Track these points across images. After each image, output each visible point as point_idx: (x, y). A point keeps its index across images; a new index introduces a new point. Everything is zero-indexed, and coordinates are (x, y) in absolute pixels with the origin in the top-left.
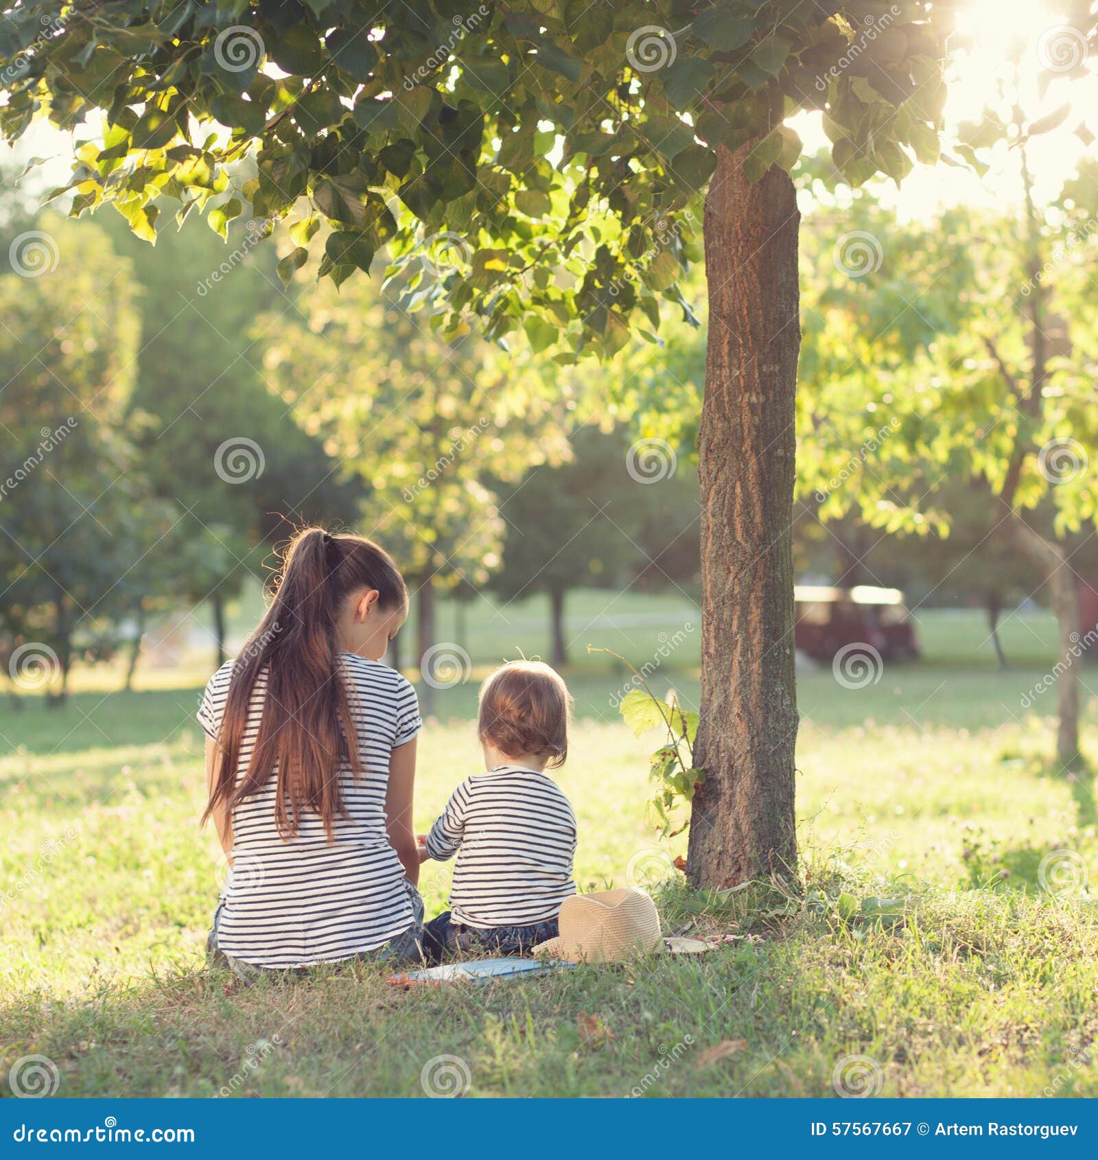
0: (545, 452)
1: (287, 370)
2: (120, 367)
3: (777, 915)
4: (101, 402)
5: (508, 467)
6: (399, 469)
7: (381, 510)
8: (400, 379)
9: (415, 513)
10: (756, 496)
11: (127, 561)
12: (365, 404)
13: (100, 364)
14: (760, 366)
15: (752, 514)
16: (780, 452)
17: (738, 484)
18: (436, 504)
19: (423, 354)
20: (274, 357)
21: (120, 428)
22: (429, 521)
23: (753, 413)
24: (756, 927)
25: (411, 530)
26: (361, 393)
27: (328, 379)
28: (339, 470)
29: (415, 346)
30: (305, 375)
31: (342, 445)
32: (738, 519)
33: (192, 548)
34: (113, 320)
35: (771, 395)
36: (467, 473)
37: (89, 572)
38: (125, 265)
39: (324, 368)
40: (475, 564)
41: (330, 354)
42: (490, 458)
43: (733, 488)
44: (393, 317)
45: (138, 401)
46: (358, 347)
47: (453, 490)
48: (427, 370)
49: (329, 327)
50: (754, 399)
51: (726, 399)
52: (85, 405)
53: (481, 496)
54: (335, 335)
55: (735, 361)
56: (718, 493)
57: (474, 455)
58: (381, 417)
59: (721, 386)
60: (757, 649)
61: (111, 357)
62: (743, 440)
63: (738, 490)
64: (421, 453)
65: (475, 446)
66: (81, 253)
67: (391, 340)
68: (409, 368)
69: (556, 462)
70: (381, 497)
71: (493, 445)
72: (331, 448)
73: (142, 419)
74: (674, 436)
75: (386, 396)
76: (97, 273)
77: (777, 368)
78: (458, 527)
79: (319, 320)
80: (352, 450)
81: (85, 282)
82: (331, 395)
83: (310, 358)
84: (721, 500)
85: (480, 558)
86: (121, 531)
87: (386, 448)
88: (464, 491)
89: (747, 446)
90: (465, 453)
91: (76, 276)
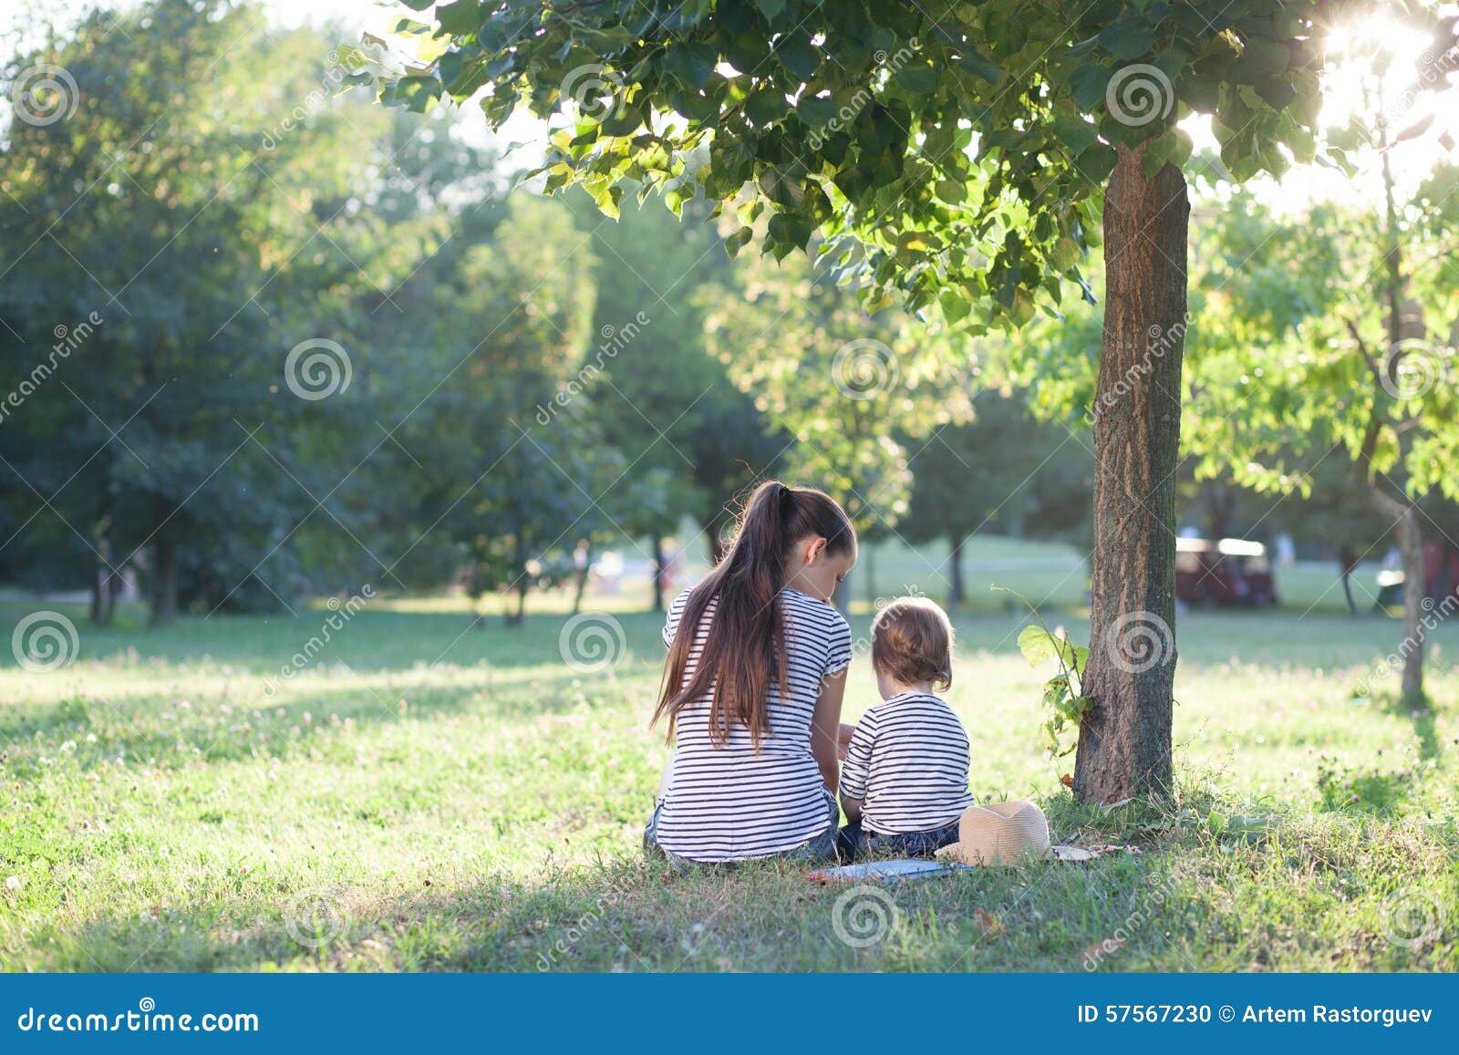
0: (950, 413)
1: (724, 334)
2: (577, 328)
3: (1154, 830)
4: (561, 358)
5: (917, 425)
6: (821, 424)
7: (804, 460)
8: (822, 344)
9: (834, 464)
10: (1144, 456)
11: (579, 494)
12: (793, 366)
13: (561, 322)
15: (1140, 471)
16: (1167, 417)
17: (1129, 445)
18: (853, 456)
19: (844, 323)
20: (712, 323)
22: (846, 471)
23: (1144, 381)
24: (1135, 840)
25: (829, 479)
26: (789, 356)
27: (760, 343)
28: (768, 424)
29: (838, 316)
30: (740, 339)
31: (771, 402)
32: (1128, 476)
33: (636, 489)
34: (572, 287)
35: (1160, 366)
36: (881, 429)
37: (547, 509)
38: (584, 238)
39: (757, 333)
40: (886, 510)
41: (762, 321)
42: (902, 416)
43: (1125, 448)
44: (819, 290)
45: (590, 359)
46: (788, 315)
47: (868, 444)
48: (847, 336)
49: (762, 297)
51: (1120, 369)
52: (546, 360)
53: (893, 450)
54: (767, 304)
55: (1129, 335)
56: (1110, 452)
57: (887, 414)
58: (806, 378)
59: (1115, 358)
60: (1142, 592)
61: (570, 319)
62: (1133, 406)
63: (1128, 450)
64: (841, 409)
65: (889, 405)
66: (545, 227)
67: (816, 311)
68: (832, 335)
69: (959, 422)
70: (804, 448)
71: (905, 405)
72: (761, 405)
74: (1067, 401)
75: (812, 360)
76: (559, 245)
78: (872, 476)
79: (753, 291)
80: (780, 406)
81: (548, 253)
82: (762, 357)
83: (745, 324)
84: (1113, 459)
85: (891, 504)
86: (574, 472)
87: (810, 405)
88: (877, 445)
89: (1137, 411)
90: (879, 411)
91: (540, 247)
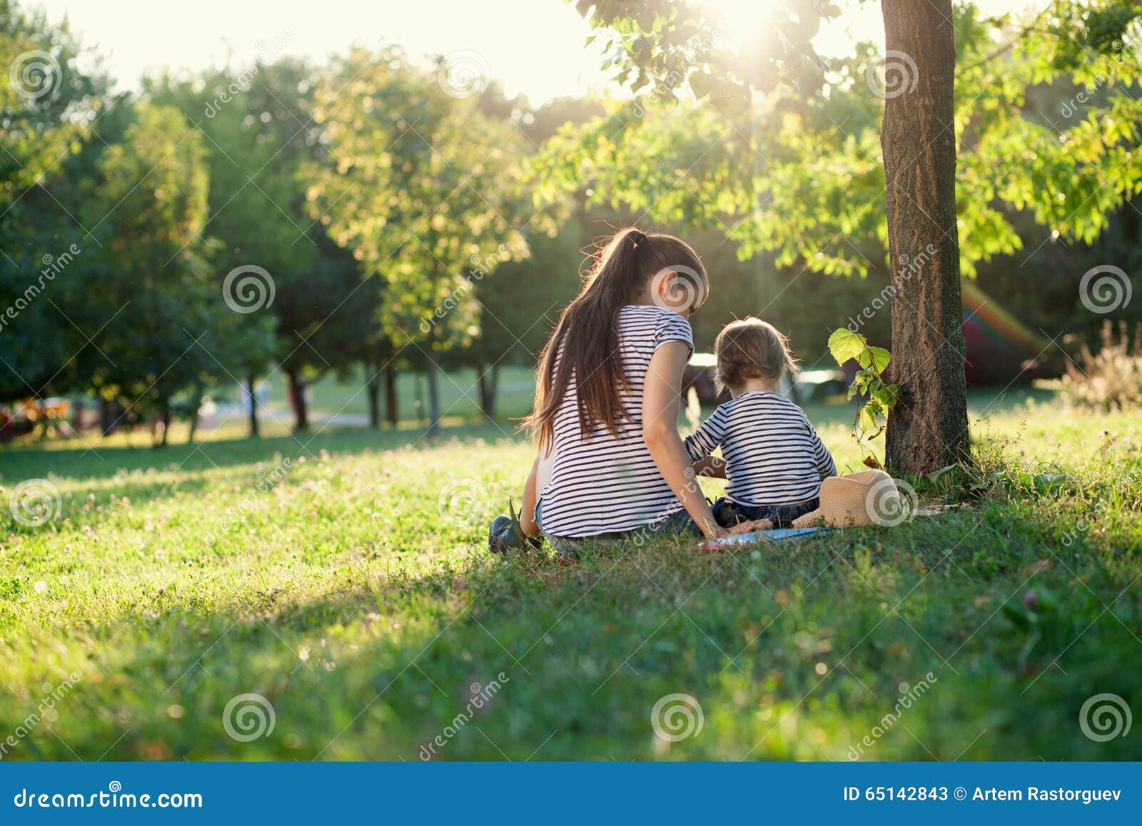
0: (511, 252)
1: (322, 201)
2: (196, 207)
4: (185, 232)
6: (406, 268)
7: (395, 298)
8: (405, 204)
9: (419, 298)
12: (381, 222)
13: (182, 205)
18: (433, 292)
19: (420, 186)
20: (313, 193)
21: (198, 250)
22: (430, 304)
25: (416, 310)
26: (379, 214)
27: (352, 207)
28: (363, 271)
29: (414, 180)
30: (338, 204)
31: (366, 252)
34: (190, 175)
36: (454, 269)
37: (181, 353)
38: (197, 134)
39: (349, 198)
40: (462, 334)
41: (352, 188)
42: (470, 258)
44: (399, 160)
45: (209, 230)
46: (374, 182)
47: (445, 282)
48: (425, 197)
49: (351, 170)
52: (173, 235)
54: (356, 174)
57: (459, 257)
58: (392, 232)
61: (191, 199)
64: (421, 256)
65: (459, 250)
66: (165, 127)
67: (398, 178)
68: (413, 197)
69: (518, 258)
70: (393, 288)
71: (472, 249)
72: (359, 255)
75: (395, 218)
76: (177, 142)
79: (344, 165)
80: (373, 255)
81: (170, 149)
82: (356, 217)
83: (339, 193)
85: (466, 329)
87: (396, 254)
88: (453, 282)
90: (452, 255)
91: (163, 143)
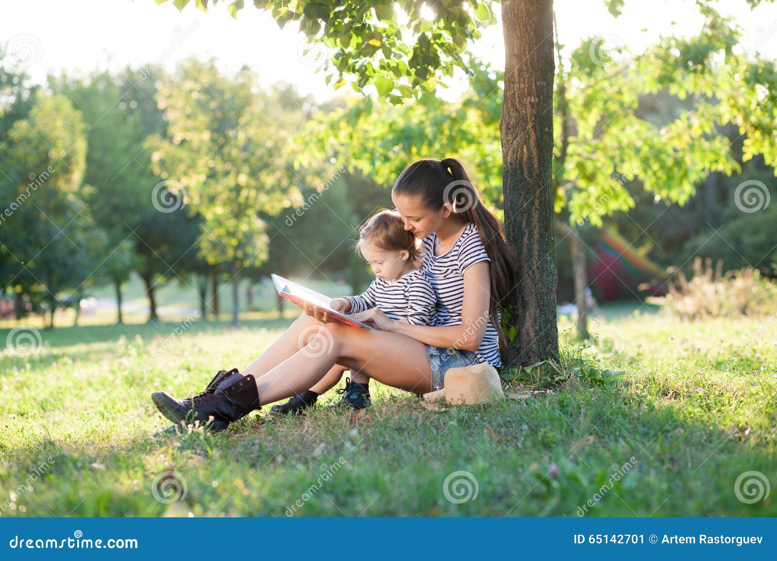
0: (291, 201)
1: (162, 163)
2: (78, 164)
3: (560, 380)
4: (68, 181)
5: (273, 208)
6: (219, 210)
7: (211, 230)
8: (220, 166)
9: (227, 231)
10: (535, 153)
11: (82, 258)
12: (202, 178)
13: (67, 163)
14: (536, 82)
15: (533, 163)
16: (547, 129)
17: (525, 146)
18: (237, 227)
19: (230, 153)
20: (156, 157)
21: (78, 194)
22: (234, 235)
23: (533, 107)
25: (225, 240)
26: (201, 172)
27: (183, 167)
28: (189, 211)
29: (226, 150)
30: (173, 164)
31: (191, 199)
32: (525, 166)
33: (114, 252)
34: (73, 141)
35: (542, 98)
36: (251, 212)
37: (64, 265)
38: (78, 114)
39: (181, 161)
40: (256, 258)
41: (184, 154)
42: (263, 205)
43: (522, 149)
44: (216, 135)
45: (86, 180)
46: (198, 151)
47: (245, 220)
48: (233, 162)
49: (183, 142)
50: (533, 100)
51: (517, 100)
52: (61, 184)
53: (259, 224)
54: (186, 145)
55: (522, 80)
56: (513, 152)
57: (256, 203)
58: (210, 185)
59: (514, 94)
60: (536, 237)
61: (73, 159)
62: (527, 123)
63: (525, 150)
64: (228, 202)
65: (256, 198)
66: (57, 109)
67: (215, 148)
68: (224, 160)
69: (296, 206)
70: (210, 223)
71: (263, 198)
73: (88, 190)
75: (212, 175)
76: (65, 119)
77: (544, 84)
78: (249, 237)
79: (178, 137)
80: (196, 200)
81: (59, 123)
82: (185, 174)
83: (174, 157)
84: (515, 156)
85: (258, 255)
86: (79, 244)
87: (212, 200)
88: (250, 221)
89: (530, 126)
90: (251, 202)
91: (54, 119)
